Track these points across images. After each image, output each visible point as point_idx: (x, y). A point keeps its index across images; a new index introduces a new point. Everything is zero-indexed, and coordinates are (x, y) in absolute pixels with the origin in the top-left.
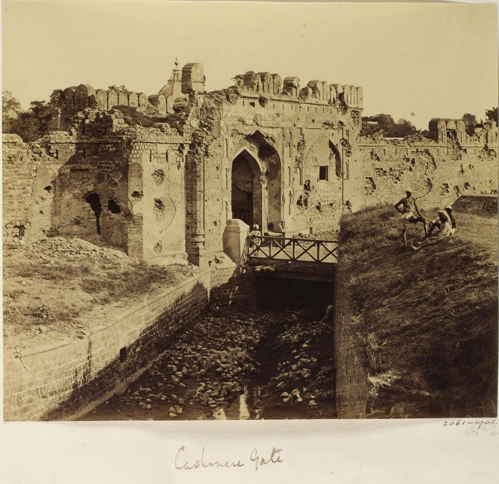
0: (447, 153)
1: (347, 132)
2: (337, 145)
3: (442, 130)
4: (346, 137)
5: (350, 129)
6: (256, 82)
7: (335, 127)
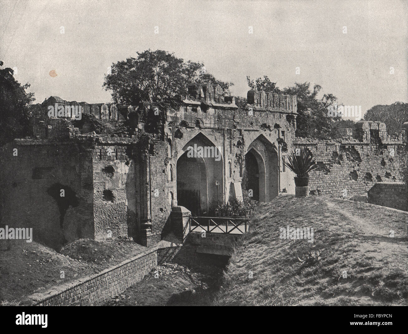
0: (370, 150)
1: (283, 132)
2: (274, 143)
3: (367, 130)
4: (281, 137)
5: (285, 130)
6: (197, 92)
7: (271, 129)
